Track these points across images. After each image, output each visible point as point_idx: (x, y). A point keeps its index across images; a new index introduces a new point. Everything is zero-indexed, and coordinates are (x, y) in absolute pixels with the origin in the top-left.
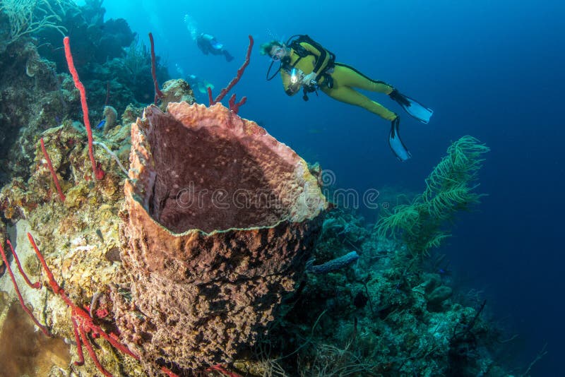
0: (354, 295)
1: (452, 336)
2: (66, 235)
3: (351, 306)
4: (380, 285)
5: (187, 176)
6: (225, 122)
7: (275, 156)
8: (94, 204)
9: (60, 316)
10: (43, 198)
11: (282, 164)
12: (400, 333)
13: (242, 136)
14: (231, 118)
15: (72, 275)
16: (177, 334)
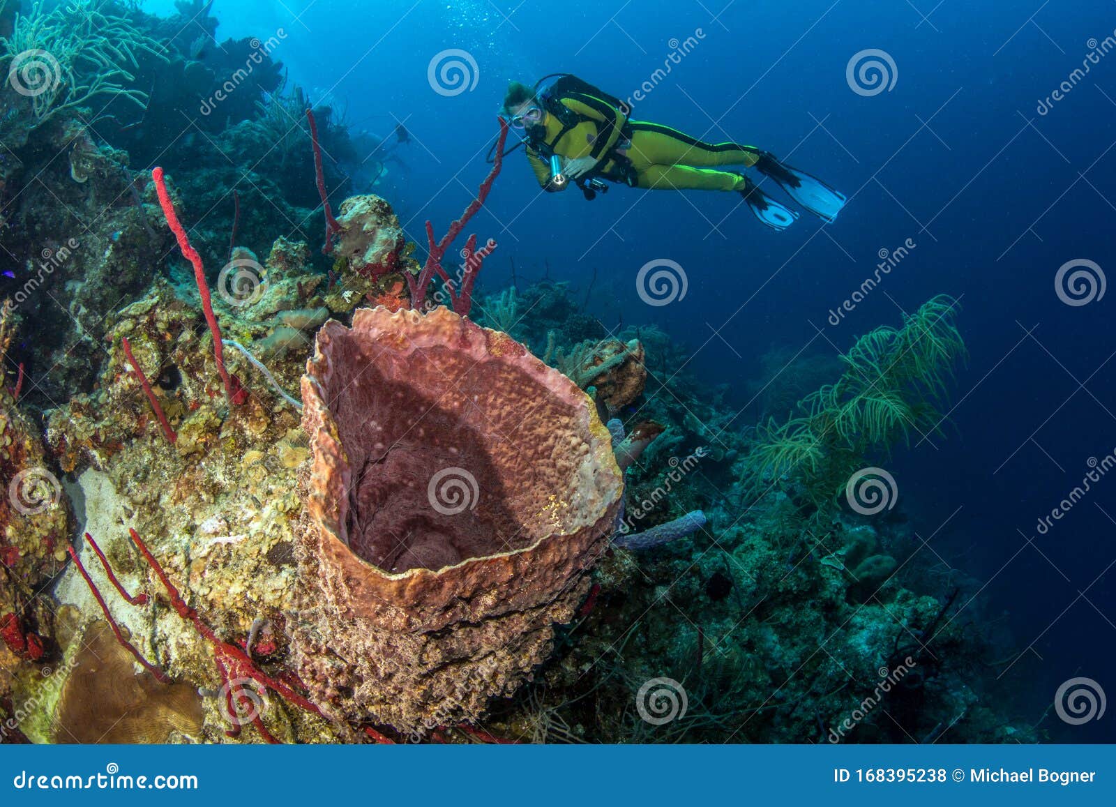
0: (709, 575)
1: (893, 651)
2: (186, 507)
3: (701, 598)
4: (757, 556)
5: (397, 427)
6: (455, 339)
7: (542, 390)
8: (232, 452)
9: (184, 646)
10: (132, 430)
11: (554, 403)
12: (794, 645)
13: (485, 360)
14: (464, 330)
15: (211, 589)
16: (395, 688)
